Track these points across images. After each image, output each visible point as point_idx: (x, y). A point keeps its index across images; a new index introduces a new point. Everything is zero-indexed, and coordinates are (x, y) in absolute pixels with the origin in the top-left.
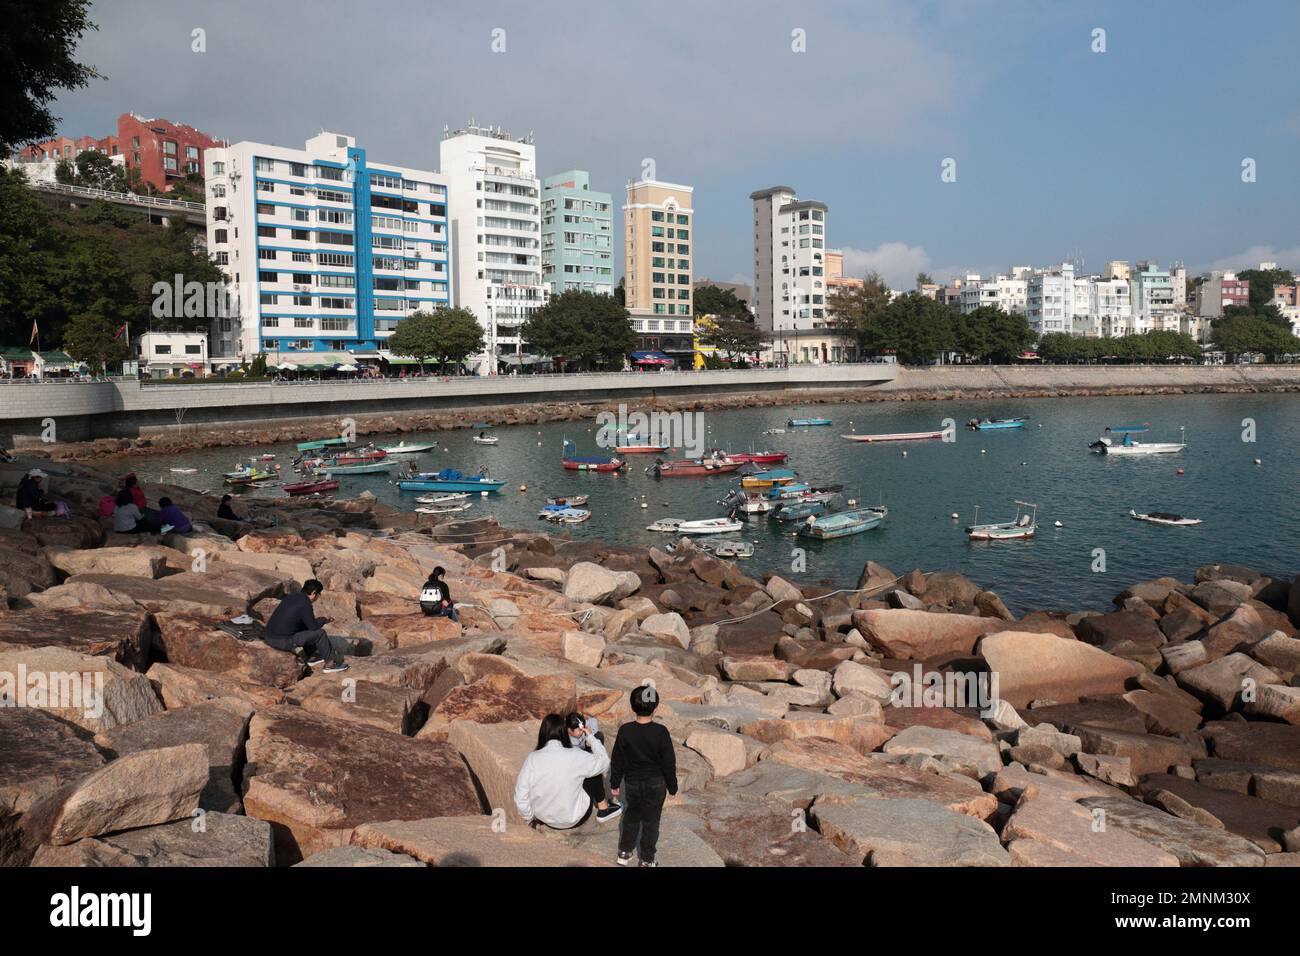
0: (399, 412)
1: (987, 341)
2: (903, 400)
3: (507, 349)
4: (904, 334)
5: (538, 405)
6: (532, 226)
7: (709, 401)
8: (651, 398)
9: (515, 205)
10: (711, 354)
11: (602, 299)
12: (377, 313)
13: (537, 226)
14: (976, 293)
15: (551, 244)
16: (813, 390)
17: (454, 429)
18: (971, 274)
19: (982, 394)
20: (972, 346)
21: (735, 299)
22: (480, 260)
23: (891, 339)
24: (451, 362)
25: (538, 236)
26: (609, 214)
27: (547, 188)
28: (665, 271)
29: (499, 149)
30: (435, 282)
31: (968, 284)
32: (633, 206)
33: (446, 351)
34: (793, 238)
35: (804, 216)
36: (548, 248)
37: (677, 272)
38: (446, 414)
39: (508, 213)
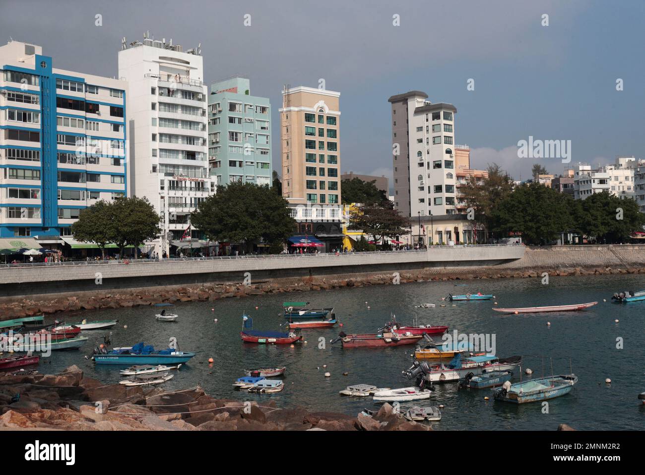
0: (82, 292)
1: (602, 224)
2: (530, 276)
3: (177, 234)
4: (527, 218)
5: (208, 284)
6: (201, 126)
7: (359, 279)
8: (308, 277)
9: (185, 108)
10: (359, 237)
11: (263, 189)
12: (61, 203)
13: (204, 126)
14: (589, 182)
15: (217, 142)
16: (450, 268)
17: (133, 306)
18: (583, 164)
19: (600, 270)
20: (588, 228)
21: (375, 189)
22: (154, 156)
23: (516, 222)
24: (128, 246)
25: (205, 135)
26: (267, 116)
27: (213, 93)
28: (317, 165)
29: (171, 59)
30: (113, 175)
31: (580, 173)
32: (288, 109)
33: (125, 237)
34: (426, 136)
35: (436, 117)
36: (214, 145)
37: (327, 166)
38: (125, 293)
39: (179, 115)
